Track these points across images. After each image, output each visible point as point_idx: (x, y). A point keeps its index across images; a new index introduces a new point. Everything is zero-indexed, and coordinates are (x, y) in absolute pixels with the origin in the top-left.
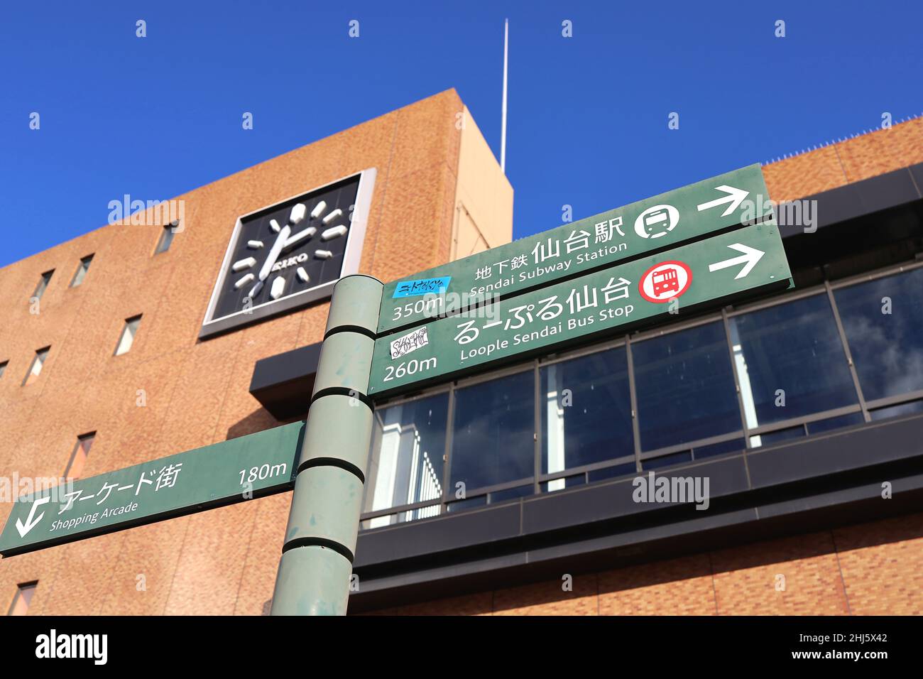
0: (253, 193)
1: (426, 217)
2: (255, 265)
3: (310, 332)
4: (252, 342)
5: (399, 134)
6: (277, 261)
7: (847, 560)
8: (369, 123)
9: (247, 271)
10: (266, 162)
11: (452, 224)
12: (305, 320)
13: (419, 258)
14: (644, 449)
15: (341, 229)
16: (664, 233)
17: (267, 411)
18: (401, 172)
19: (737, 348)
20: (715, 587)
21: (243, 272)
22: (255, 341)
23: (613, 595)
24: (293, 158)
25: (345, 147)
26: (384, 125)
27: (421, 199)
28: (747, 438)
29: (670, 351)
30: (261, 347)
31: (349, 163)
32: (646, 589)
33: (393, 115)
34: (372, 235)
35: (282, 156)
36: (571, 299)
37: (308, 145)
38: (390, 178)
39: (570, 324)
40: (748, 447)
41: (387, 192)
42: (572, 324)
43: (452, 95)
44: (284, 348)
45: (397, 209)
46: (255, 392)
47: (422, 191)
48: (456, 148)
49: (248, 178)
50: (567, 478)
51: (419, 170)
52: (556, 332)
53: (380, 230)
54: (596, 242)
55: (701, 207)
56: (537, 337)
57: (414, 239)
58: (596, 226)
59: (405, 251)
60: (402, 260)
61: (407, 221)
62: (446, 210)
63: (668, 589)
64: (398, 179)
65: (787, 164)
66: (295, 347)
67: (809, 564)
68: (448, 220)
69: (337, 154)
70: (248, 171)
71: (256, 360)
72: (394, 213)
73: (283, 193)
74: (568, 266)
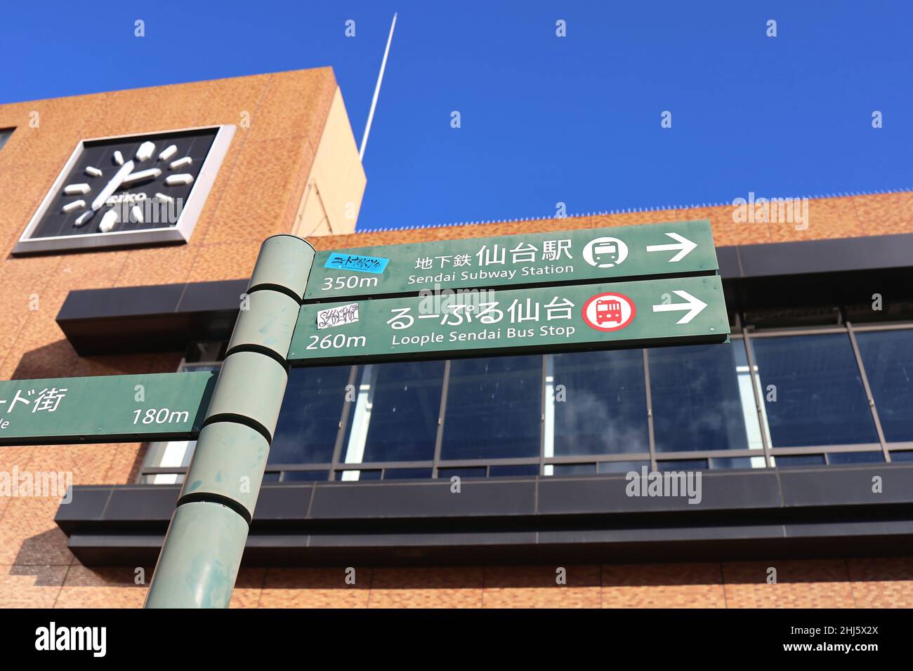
0: (102, 119)
1: (276, 186)
2: (89, 193)
3: (132, 274)
4: (69, 270)
5: (267, 97)
6: (113, 194)
7: (609, 595)
8: (240, 79)
9: (79, 196)
10: (123, 91)
11: (301, 199)
12: (130, 261)
13: (261, 225)
14: (443, 457)
15: (187, 178)
16: (611, 265)
17: (70, 344)
18: (261, 135)
19: (550, 379)
20: (484, 600)
21: (75, 197)
22: (72, 270)
23: (385, 591)
24: (152, 94)
25: (209, 98)
26: (253, 85)
27: (275, 167)
28: (542, 465)
29: (487, 369)
30: (78, 278)
31: (209, 113)
32: (418, 591)
33: (265, 77)
34: (218, 191)
35: (141, 89)
36: (512, 308)
37: (171, 85)
38: (249, 139)
39: (509, 333)
40: (541, 474)
41: (242, 152)
42: (511, 333)
43: (328, 73)
44: (101, 284)
45: (249, 172)
46: (61, 322)
47: (278, 159)
48: (320, 126)
49: (100, 102)
50: (362, 471)
51: (280, 138)
52: (494, 337)
53: (227, 188)
54: (543, 259)
55: (650, 249)
56: (475, 339)
57: (259, 205)
58: (545, 243)
59: (249, 215)
60: (243, 223)
61: (256, 186)
62: (298, 185)
63: (438, 595)
64: (256, 141)
65: (630, 218)
66: (113, 285)
67: (575, 593)
68: (298, 194)
69: (199, 102)
70: (102, 95)
71: (69, 290)
72: (245, 175)
73: (134, 126)
74: (512, 276)
